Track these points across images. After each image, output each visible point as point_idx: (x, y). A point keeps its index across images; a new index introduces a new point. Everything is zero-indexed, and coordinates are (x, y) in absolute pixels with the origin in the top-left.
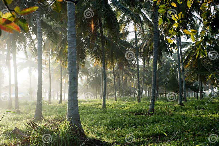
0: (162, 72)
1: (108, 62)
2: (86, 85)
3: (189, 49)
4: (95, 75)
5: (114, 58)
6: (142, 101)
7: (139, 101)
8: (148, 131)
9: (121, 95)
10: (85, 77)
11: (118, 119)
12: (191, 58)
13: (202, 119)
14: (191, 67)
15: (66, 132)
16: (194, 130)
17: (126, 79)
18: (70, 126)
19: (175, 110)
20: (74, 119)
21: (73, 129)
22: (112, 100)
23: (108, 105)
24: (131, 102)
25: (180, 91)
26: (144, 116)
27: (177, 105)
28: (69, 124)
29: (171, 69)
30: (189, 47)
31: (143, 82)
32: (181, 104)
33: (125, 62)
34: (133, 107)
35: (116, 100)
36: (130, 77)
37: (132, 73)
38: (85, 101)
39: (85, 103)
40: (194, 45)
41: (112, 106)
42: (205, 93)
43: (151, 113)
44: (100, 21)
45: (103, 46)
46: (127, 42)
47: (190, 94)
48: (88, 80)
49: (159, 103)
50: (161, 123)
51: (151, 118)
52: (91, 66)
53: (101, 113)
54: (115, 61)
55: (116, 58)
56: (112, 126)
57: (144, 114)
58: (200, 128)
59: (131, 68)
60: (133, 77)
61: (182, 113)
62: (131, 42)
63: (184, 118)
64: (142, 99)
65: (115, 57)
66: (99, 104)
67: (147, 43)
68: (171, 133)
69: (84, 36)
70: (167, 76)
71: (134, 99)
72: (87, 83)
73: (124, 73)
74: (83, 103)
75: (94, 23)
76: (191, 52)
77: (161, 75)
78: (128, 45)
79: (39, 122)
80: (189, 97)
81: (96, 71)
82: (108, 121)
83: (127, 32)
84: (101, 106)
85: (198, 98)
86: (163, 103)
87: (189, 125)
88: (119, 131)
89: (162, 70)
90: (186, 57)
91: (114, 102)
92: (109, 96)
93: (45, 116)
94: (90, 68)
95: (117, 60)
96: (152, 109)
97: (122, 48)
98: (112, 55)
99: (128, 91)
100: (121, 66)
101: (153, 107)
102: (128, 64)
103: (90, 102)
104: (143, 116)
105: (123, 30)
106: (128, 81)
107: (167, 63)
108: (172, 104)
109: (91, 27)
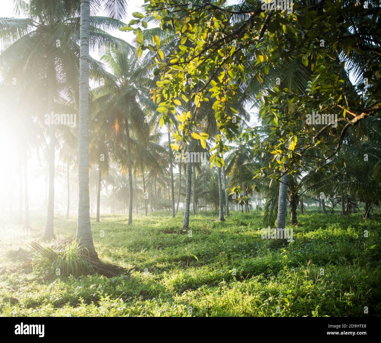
0: (201, 182)
1: (137, 170)
2: (111, 196)
3: (232, 154)
4: (122, 185)
5: (144, 165)
6: (176, 216)
7: (174, 216)
8: (177, 253)
9: (153, 209)
10: (110, 187)
11: (144, 239)
12: (235, 164)
13: (242, 238)
14: (235, 175)
15: (74, 256)
16: (229, 252)
17: (160, 190)
18: (80, 249)
19: (214, 227)
20: (85, 240)
21: (84, 252)
22: (142, 215)
23: (136, 221)
24: (164, 217)
25: (221, 204)
26: (175, 235)
27: (218, 220)
28: (78, 245)
29: (212, 177)
30: (232, 151)
31: (180, 193)
32: (222, 219)
33: (158, 170)
34: (165, 224)
35: (146, 215)
36: (165, 187)
37: (167, 182)
38: (109, 216)
39: (108, 219)
40: (238, 149)
41: (140, 223)
42: (251, 206)
43: (185, 230)
44: (127, 122)
45: (130, 151)
46: (159, 146)
47: (236, 207)
48: (114, 190)
49: (197, 219)
50: (193, 244)
51: (183, 238)
52: (118, 173)
53: (125, 231)
54: (146, 167)
55: (147, 165)
56: (135, 247)
57: (175, 232)
58: (239, 249)
59: (165, 176)
60: (168, 187)
61: (222, 230)
62: (164, 146)
63: (223, 236)
64: (178, 213)
65: (146, 163)
66: (126, 220)
67: (183, 146)
68: (203, 256)
69: (108, 139)
70: (208, 186)
71: (168, 214)
72: (113, 194)
73: (157, 182)
74: (106, 219)
75: (118, 123)
76: (235, 157)
77: (200, 184)
78: (161, 149)
79: (47, 241)
80: (234, 210)
81: (124, 179)
82: (131, 242)
83: (159, 133)
84: (127, 222)
85: (242, 211)
86: (202, 219)
87: (227, 246)
88: (142, 255)
89: (202, 179)
90: (229, 164)
91: (144, 216)
92: (140, 209)
93: (58, 234)
94: (116, 176)
95: (148, 167)
96: (187, 226)
97: (154, 152)
98: (142, 160)
99: (163, 204)
100: (153, 173)
101: (188, 223)
102: (162, 171)
103: (115, 217)
104: (173, 234)
105: (155, 131)
106: (162, 192)
107: (208, 170)
108: (212, 219)
109: (114, 128)
